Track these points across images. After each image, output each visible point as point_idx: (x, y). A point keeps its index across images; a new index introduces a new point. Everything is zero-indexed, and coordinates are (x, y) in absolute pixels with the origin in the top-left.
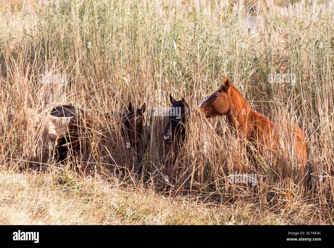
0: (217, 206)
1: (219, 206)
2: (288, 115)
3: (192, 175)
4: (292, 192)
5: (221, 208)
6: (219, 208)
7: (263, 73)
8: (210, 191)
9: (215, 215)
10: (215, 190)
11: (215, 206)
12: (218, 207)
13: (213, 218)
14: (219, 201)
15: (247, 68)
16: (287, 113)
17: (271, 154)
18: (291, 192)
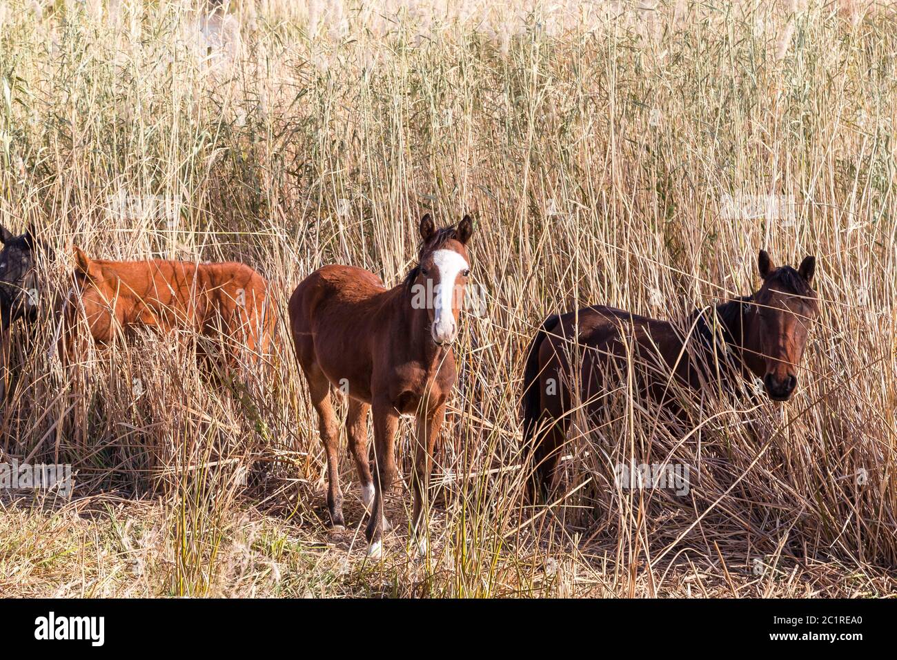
0: (124, 503)
1: (129, 504)
2: (301, 264)
3: (59, 424)
4: (316, 459)
5: (136, 507)
6: (129, 508)
7: (240, 161)
8: (107, 465)
9: (116, 525)
10: (119, 461)
11: (118, 503)
12: (126, 505)
13: (113, 534)
14: (130, 488)
15: (200, 147)
16: (297, 260)
17: (259, 366)
18: (313, 459)
